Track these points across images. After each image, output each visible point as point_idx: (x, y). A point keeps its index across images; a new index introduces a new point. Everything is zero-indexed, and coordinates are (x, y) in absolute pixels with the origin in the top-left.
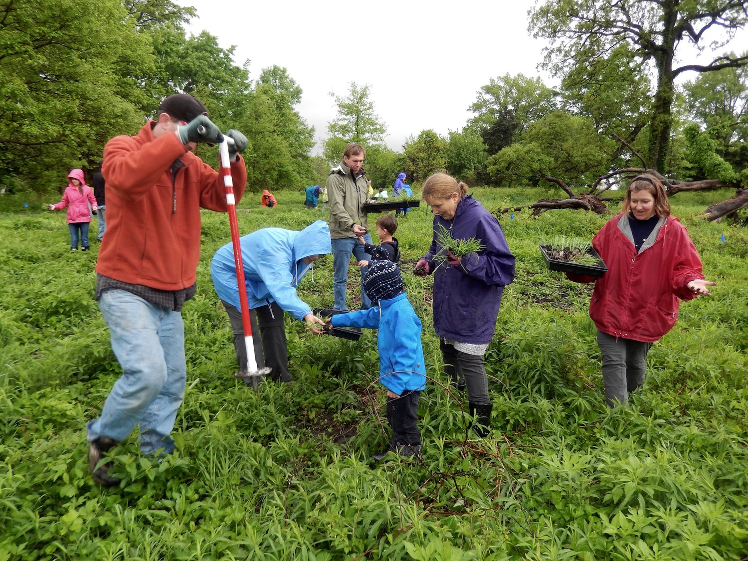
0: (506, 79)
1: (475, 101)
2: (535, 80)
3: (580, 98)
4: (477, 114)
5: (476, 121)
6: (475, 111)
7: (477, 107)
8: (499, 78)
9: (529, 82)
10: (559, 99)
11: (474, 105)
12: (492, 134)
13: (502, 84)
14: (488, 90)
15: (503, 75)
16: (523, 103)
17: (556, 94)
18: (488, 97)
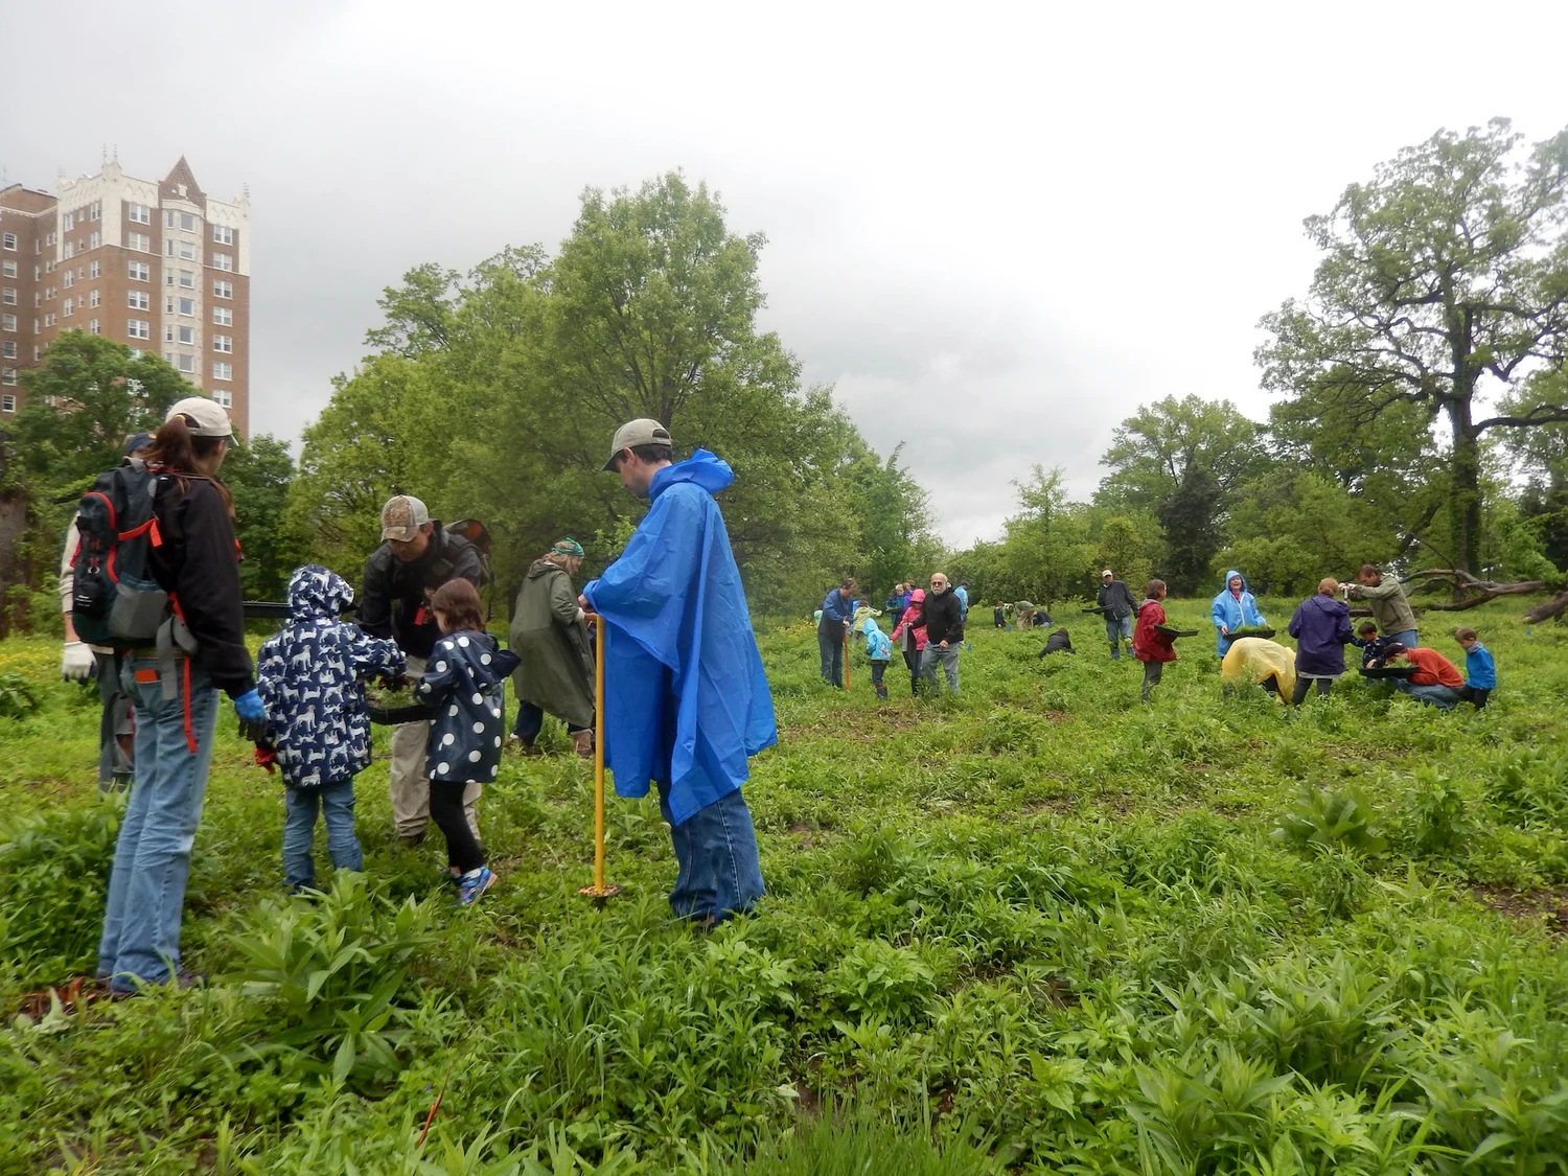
0: (1168, 406)
1: (1113, 446)
2: (1221, 405)
3: (1308, 436)
4: (1117, 469)
5: (1116, 480)
6: (1112, 464)
7: (1115, 457)
8: (1155, 405)
9: (1210, 410)
10: (1269, 437)
11: (1111, 453)
12: (1175, 511)
13: (1160, 415)
14: (1135, 426)
15: (1161, 400)
16: (1203, 447)
17: (1261, 429)
18: (1137, 438)
